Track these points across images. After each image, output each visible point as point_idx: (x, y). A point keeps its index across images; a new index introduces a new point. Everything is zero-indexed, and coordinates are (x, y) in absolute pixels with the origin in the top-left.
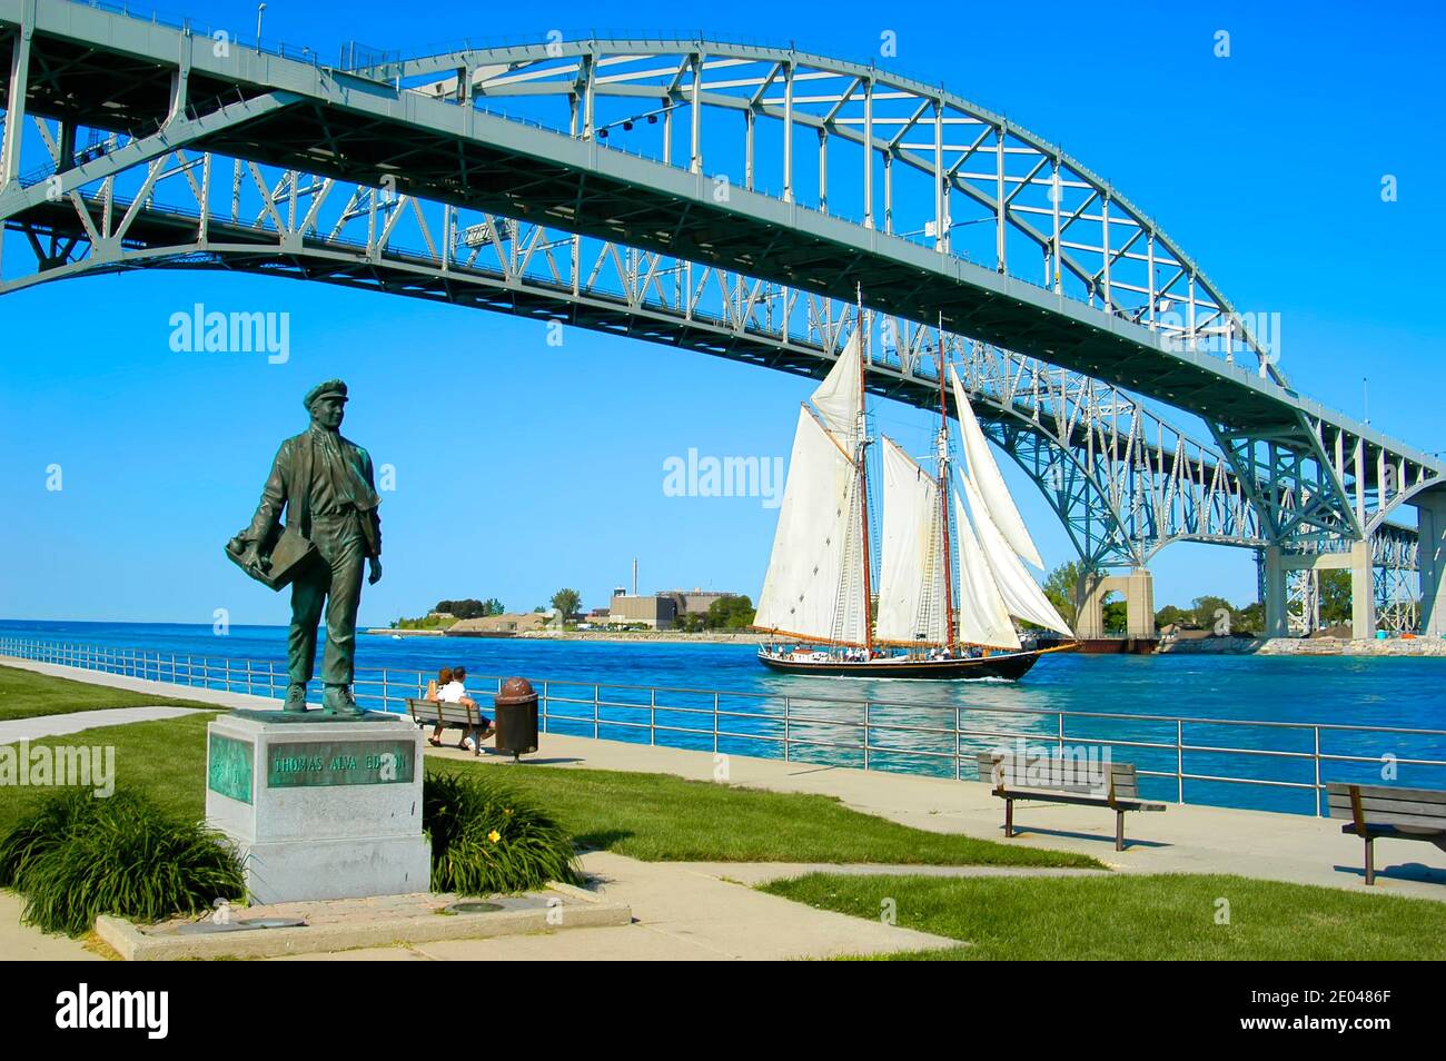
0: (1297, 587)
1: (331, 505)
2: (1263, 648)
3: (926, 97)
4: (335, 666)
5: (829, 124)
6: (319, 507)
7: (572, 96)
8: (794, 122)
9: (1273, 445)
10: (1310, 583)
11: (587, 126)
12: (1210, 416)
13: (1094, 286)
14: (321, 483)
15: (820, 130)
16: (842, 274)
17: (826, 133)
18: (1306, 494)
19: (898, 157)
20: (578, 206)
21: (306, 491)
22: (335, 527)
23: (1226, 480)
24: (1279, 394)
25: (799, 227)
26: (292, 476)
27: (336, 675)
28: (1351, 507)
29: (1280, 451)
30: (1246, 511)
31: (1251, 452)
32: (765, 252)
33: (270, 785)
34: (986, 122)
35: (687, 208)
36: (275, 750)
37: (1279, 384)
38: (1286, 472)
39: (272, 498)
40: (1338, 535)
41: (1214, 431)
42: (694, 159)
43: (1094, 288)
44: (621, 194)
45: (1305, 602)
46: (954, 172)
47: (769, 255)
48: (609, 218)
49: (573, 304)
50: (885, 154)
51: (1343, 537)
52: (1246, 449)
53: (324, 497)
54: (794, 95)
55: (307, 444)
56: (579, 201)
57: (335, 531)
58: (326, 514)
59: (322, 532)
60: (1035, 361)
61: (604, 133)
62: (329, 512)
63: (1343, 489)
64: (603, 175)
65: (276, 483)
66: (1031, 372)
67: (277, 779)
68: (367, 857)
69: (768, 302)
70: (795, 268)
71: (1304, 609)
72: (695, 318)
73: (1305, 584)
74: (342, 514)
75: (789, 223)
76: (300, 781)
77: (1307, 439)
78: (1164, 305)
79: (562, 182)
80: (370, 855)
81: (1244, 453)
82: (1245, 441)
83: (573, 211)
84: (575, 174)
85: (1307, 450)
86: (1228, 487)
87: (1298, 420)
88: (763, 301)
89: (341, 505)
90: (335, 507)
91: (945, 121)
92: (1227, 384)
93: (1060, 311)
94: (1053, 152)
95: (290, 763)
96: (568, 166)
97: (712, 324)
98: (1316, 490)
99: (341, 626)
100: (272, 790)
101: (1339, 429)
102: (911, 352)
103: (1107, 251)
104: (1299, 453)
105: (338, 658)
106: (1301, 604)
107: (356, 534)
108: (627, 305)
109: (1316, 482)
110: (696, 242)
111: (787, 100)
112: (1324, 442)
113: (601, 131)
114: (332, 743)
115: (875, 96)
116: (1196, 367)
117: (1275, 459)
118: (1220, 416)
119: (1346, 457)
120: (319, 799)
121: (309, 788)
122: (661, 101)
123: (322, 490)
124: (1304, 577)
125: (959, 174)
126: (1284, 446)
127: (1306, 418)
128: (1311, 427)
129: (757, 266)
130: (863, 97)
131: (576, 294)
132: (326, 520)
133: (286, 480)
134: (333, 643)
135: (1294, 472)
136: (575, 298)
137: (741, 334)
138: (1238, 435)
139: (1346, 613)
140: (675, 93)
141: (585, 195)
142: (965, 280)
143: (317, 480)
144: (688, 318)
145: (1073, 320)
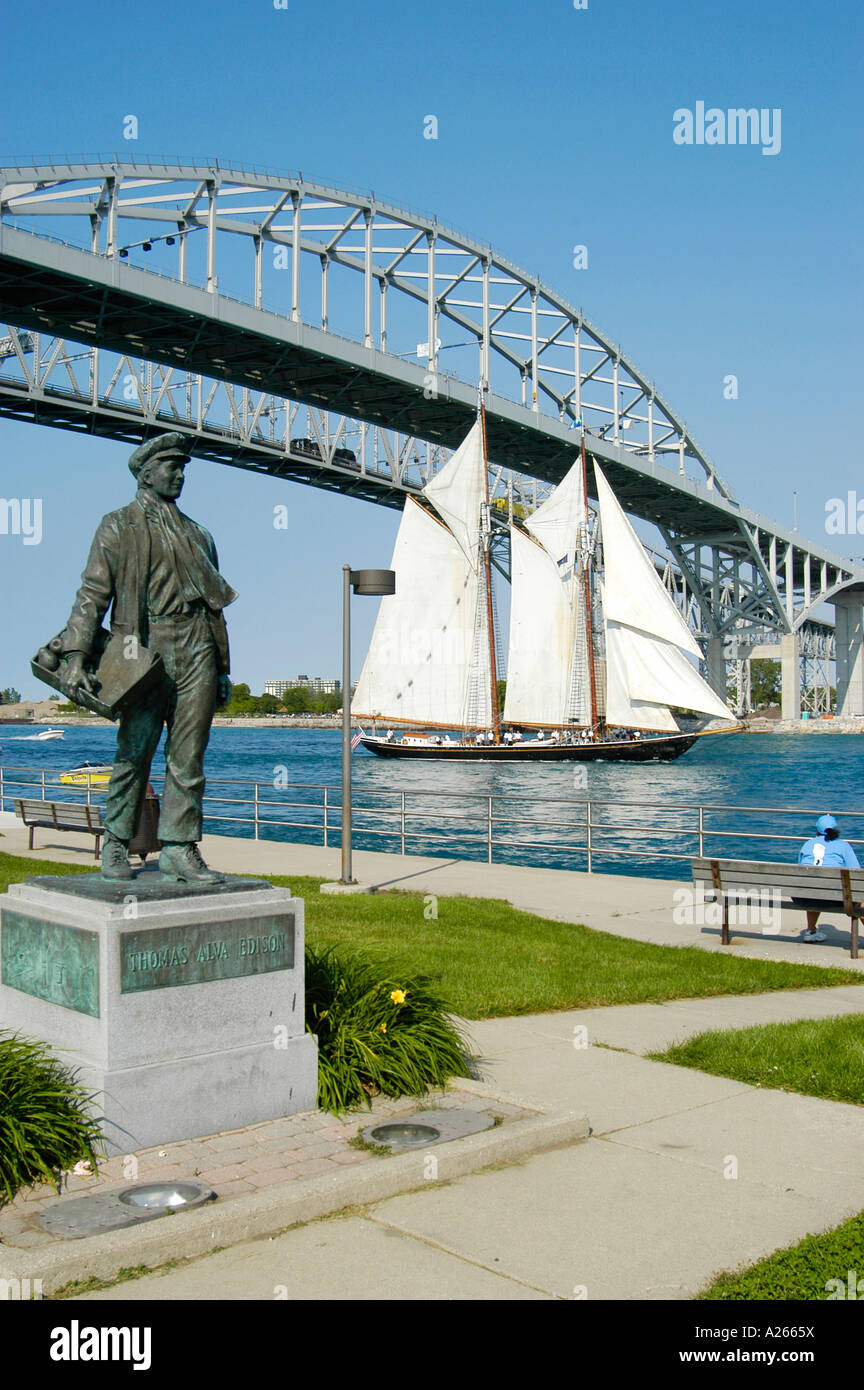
0: (733, 674)
1: (176, 602)
2: (706, 728)
3: (421, 228)
4: (183, 816)
5: (331, 251)
6: (160, 605)
7: (93, 217)
8: (302, 249)
9: (716, 549)
10: (744, 671)
11: (110, 245)
12: (663, 523)
13: (565, 405)
14: (161, 572)
15: (323, 257)
16: (343, 389)
17: (328, 259)
18: (742, 592)
19: (393, 284)
20: (100, 321)
21: (142, 583)
22: (180, 632)
23: (674, 580)
24: (722, 504)
25: (306, 345)
26: (122, 564)
27: (182, 831)
28: (782, 604)
29: (722, 555)
30: (690, 608)
31: (698, 556)
32: (274, 368)
33: (125, 990)
34: (473, 253)
35: (204, 324)
36: (130, 941)
37: (724, 495)
38: (727, 574)
39: (94, 592)
40: (771, 629)
41: (666, 536)
42: (210, 279)
43: (564, 408)
44: (142, 310)
45: (739, 688)
46: (443, 299)
47: (276, 372)
48: (128, 333)
49: (92, 414)
50: (381, 280)
51: (775, 630)
52: (693, 553)
53: (167, 591)
54: (301, 223)
55: (139, 519)
56: (101, 316)
57: (183, 637)
58: (170, 615)
59: (164, 639)
60: (510, 472)
61: (124, 253)
62: (174, 612)
63: (775, 588)
64: (125, 292)
65: (99, 571)
66: (506, 483)
67: (134, 980)
68: (244, 1073)
69: (271, 415)
70: (300, 384)
71: (739, 693)
72: (205, 429)
73: (739, 671)
74: (190, 614)
75: (296, 341)
76: (160, 980)
77: (746, 545)
78: (626, 423)
79: (84, 297)
80: (247, 1070)
81: (691, 556)
82: (692, 546)
83: (94, 326)
84: (98, 291)
85: (745, 554)
86: (675, 587)
87: (738, 527)
88: (267, 414)
89: (189, 603)
90: (182, 605)
91: (437, 251)
92: (680, 495)
93: (537, 427)
94: (532, 283)
95: (148, 958)
96: (92, 282)
97: (221, 434)
98: (750, 588)
99: (191, 765)
100: (127, 996)
101: (772, 536)
102: (401, 462)
103: (578, 374)
104: (737, 557)
105: (185, 809)
106: (735, 689)
107: (208, 641)
108: (142, 415)
109: (751, 581)
110: (209, 358)
111: (295, 227)
112: (760, 547)
113: (121, 251)
114: (199, 926)
115: (375, 226)
116: (654, 479)
117: (718, 562)
118: (672, 524)
119: (778, 560)
120: (184, 1003)
121: (171, 989)
122: (176, 225)
123: (164, 582)
124: (738, 666)
125: (447, 301)
126: (726, 551)
127: (746, 526)
128: (750, 535)
129: (266, 381)
130: (364, 227)
131: (95, 404)
132: (169, 622)
133: (114, 568)
134: (178, 787)
135: (733, 573)
136: (95, 408)
137: (247, 444)
138: (687, 541)
139: (775, 697)
140: (190, 217)
141: (106, 312)
142: (455, 398)
143: (156, 568)
144: (199, 429)
145: (548, 435)
